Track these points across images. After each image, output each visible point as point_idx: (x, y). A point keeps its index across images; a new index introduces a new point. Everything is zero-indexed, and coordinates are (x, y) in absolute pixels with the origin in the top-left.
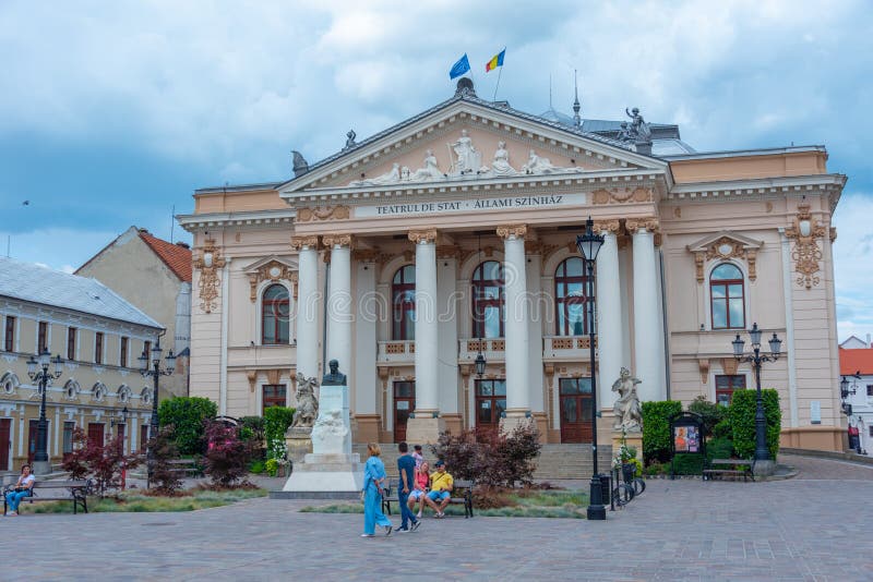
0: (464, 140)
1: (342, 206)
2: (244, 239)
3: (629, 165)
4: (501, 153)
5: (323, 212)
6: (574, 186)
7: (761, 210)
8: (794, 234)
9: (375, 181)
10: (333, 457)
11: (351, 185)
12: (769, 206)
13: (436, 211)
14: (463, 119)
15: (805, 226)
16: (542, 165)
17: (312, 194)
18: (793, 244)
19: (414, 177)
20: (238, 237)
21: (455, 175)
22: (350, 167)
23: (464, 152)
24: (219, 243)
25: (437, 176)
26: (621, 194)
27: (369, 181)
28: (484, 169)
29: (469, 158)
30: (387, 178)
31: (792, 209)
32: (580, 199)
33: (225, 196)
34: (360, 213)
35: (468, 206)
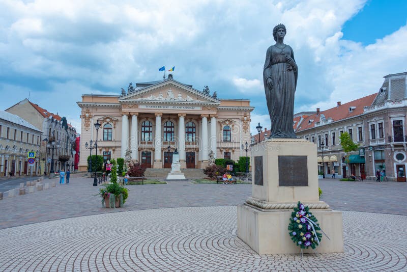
0: (170, 90)
1: (136, 105)
2: (99, 110)
3: (212, 101)
4: (180, 95)
5: (130, 106)
6: (198, 105)
7: (236, 114)
8: (243, 120)
9: (146, 99)
10: (177, 171)
11: (139, 99)
12: (238, 113)
13: (162, 108)
14: (170, 85)
15: (245, 118)
16: (190, 99)
17: (128, 101)
18: (242, 122)
19: (157, 99)
20: (97, 110)
21: (168, 99)
22: (139, 94)
23: (170, 94)
24: (91, 111)
25: (163, 99)
26: (209, 108)
27: (144, 99)
28: (175, 98)
29: (171, 96)
30: (150, 98)
31: (243, 114)
32: (199, 108)
33: (93, 97)
34: (141, 107)
35: (170, 108)
